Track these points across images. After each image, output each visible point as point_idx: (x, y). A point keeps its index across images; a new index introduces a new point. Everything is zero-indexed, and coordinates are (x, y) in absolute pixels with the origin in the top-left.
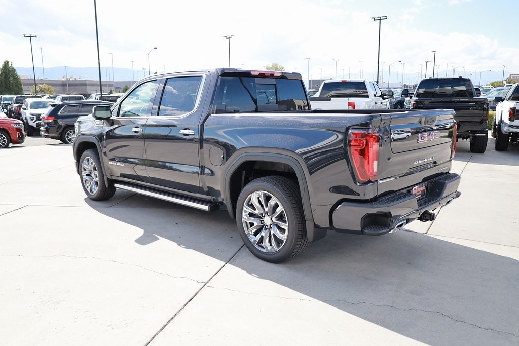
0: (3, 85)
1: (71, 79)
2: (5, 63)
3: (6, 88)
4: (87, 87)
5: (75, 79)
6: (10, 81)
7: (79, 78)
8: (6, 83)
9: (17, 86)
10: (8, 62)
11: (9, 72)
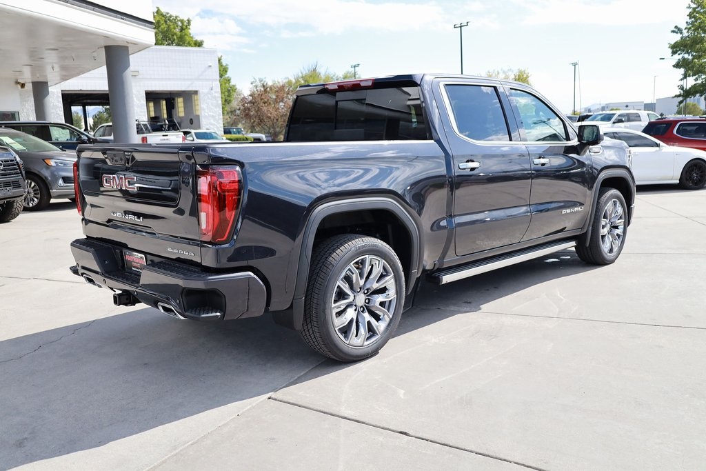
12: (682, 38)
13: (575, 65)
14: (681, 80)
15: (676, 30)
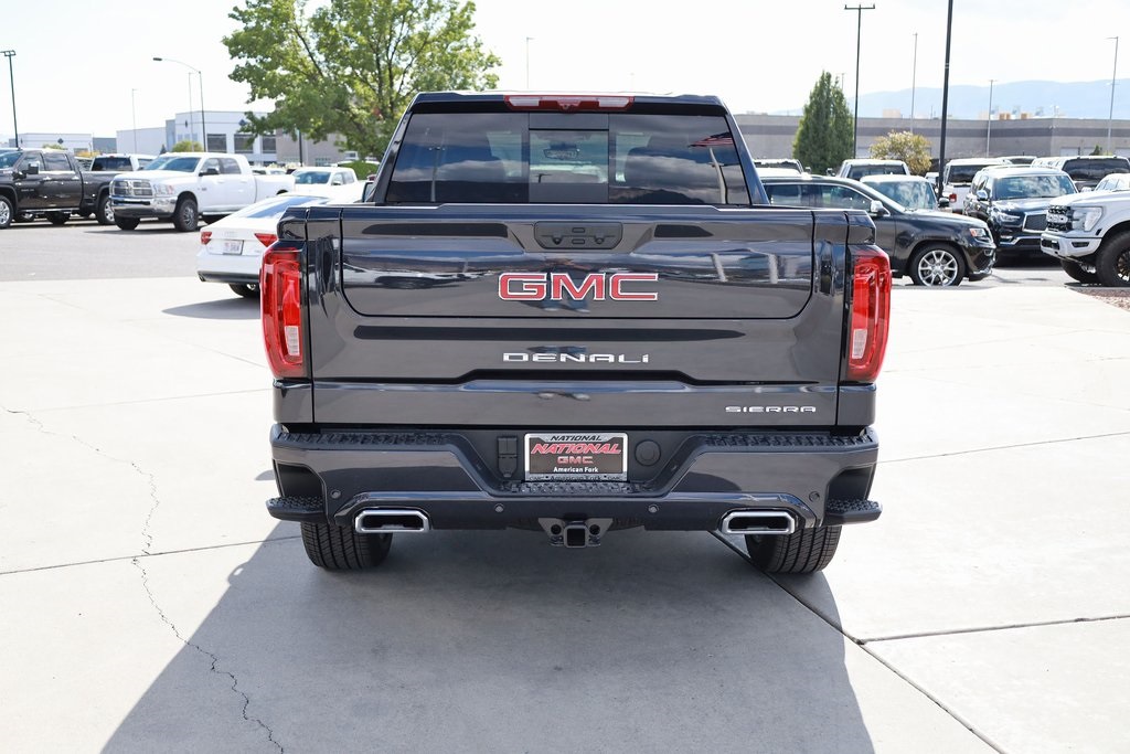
0: (810, 136)
1: (1013, 117)
2: (822, 78)
3: (815, 143)
4: (1053, 138)
5: (1024, 115)
6: (826, 127)
7: (1037, 114)
8: (816, 130)
9: (840, 136)
10: (829, 76)
11: (829, 101)
12: (246, 29)
13: (10, 55)
14: (248, 102)
15: (237, 14)
